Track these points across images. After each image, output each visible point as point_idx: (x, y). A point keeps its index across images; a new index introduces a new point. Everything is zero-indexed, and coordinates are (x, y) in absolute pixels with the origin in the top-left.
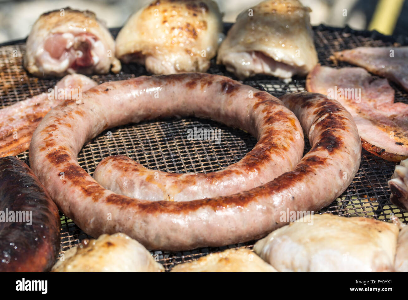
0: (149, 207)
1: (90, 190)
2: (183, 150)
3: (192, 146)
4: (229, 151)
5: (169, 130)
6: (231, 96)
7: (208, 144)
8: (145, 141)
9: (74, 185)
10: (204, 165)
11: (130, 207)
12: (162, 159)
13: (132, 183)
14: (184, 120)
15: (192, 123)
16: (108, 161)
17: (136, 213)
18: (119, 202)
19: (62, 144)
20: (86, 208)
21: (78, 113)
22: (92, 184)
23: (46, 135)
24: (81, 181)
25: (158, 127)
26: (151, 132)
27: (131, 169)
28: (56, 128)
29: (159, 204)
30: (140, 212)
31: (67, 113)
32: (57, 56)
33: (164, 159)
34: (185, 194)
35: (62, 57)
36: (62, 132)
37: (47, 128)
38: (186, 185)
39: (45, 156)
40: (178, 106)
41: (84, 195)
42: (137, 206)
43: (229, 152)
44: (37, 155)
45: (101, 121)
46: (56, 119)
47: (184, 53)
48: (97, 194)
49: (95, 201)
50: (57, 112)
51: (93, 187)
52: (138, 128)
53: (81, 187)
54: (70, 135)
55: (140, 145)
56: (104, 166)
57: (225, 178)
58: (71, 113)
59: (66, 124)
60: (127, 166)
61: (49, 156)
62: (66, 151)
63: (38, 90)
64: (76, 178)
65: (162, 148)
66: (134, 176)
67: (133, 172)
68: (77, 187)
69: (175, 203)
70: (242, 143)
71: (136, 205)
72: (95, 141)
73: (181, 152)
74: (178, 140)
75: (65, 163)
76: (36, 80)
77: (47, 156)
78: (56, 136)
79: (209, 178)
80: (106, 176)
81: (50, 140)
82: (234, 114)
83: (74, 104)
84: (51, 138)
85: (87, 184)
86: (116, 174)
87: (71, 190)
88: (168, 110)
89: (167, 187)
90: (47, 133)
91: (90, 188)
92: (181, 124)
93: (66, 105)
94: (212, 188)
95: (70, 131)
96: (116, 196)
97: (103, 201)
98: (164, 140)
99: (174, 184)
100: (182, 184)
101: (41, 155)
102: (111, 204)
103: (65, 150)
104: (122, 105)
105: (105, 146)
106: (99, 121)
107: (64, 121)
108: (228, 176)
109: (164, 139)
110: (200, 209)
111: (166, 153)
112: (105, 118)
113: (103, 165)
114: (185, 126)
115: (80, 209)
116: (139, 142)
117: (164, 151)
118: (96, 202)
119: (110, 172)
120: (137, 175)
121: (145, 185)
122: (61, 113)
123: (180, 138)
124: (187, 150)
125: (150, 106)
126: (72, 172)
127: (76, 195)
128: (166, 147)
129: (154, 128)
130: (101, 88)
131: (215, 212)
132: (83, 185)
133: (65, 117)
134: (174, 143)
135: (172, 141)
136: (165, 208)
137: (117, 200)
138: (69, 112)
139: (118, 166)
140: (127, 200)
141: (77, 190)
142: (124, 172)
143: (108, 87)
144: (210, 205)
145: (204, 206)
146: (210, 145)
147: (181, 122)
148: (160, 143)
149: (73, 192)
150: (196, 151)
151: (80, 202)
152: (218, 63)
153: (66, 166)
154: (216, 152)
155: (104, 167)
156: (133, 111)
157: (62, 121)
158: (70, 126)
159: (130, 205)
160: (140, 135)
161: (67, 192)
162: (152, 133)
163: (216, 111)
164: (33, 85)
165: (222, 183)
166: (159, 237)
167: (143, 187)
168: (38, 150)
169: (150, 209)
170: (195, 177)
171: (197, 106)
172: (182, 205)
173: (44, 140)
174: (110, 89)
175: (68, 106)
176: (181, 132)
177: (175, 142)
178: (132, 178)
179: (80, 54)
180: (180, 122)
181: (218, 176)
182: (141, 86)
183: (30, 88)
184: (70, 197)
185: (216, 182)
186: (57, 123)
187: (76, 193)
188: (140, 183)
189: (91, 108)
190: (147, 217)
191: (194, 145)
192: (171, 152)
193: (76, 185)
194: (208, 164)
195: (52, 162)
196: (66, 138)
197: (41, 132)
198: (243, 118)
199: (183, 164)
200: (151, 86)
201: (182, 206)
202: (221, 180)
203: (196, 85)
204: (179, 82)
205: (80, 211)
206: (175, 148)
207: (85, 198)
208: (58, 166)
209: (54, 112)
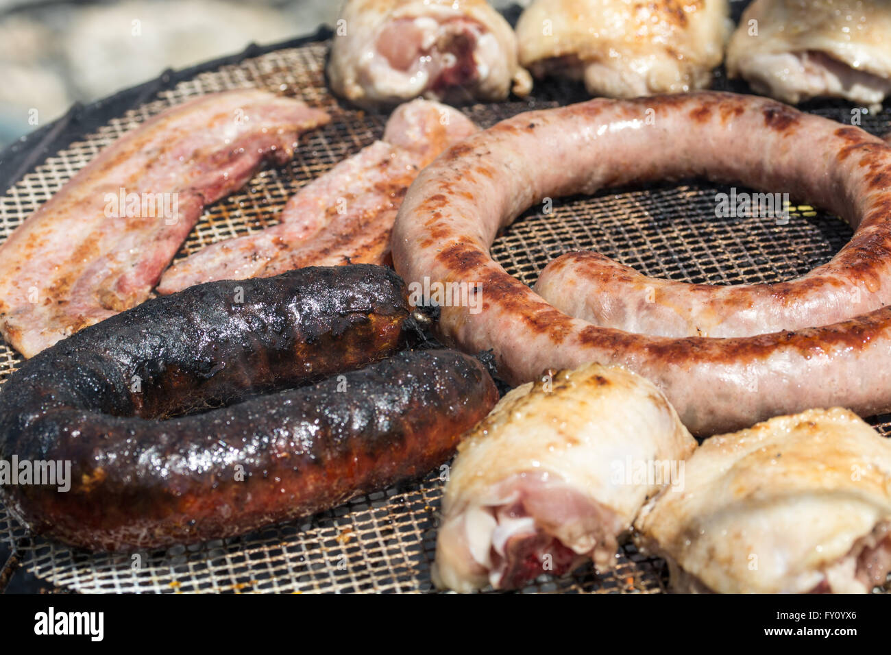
0: (671, 352)
1: (542, 321)
2: (697, 246)
3: (711, 238)
4: (790, 245)
5: (657, 208)
6: (787, 135)
7: (743, 234)
8: (614, 230)
9: (507, 311)
10: (746, 273)
11: (631, 352)
12: (657, 264)
13: (621, 305)
14: (685, 188)
15: (701, 193)
16: (565, 262)
17: (645, 363)
18: (607, 343)
19: (465, 232)
20: (538, 358)
21: (482, 170)
22: (542, 307)
23: (427, 217)
24: (519, 302)
25: (631, 203)
26: (620, 212)
27: (616, 277)
28: (446, 202)
29: (689, 345)
30: (654, 361)
31: (461, 173)
32: (402, 65)
33: (661, 264)
34: (731, 327)
35: (414, 67)
36: (458, 210)
37: (426, 202)
38: (733, 309)
39: (434, 257)
40: (673, 158)
41: (530, 330)
42: (646, 350)
43: (789, 248)
44: (415, 256)
45: (524, 189)
46: (441, 184)
47: (663, 56)
48: (558, 328)
49: (556, 343)
50: (440, 170)
51: (547, 314)
52: (593, 206)
53: (523, 314)
54: (474, 214)
55: (605, 238)
56: (558, 272)
57: (811, 293)
58: (469, 172)
59: (462, 194)
60: (606, 271)
61: (444, 256)
62: (474, 245)
63: (369, 134)
64: (509, 296)
65: (652, 242)
66: (623, 290)
67: (620, 283)
68: (514, 315)
69: (722, 342)
70: (813, 230)
71: (643, 348)
72: (510, 231)
73: (693, 250)
74: (681, 227)
75: (480, 269)
76: (360, 115)
77: (438, 256)
78: (448, 216)
79: (779, 293)
80: (564, 291)
81: (439, 226)
82: (794, 172)
83: (472, 154)
84: (439, 221)
85: (534, 309)
86: (586, 287)
87: (502, 322)
88: (654, 166)
89: (694, 313)
90: (430, 211)
91: (541, 315)
92: (680, 196)
93: (456, 157)
94: (787, 313)
95: (472, 207)
96: (598, 330)
97: (574, 341)
98: (652, 228)
99: (708, 307)
100: (726, 307)
101: (425, 256)
102: (591, 346)
103: (472, 242)
104: (563, 156)
105: (534, 241)
106: (521, 188)
107: (458, 187)
108: (817, 290)
109: (651, 224)
110: (776, 352)
111: (662, 251)
112: (531, 183)
113: (556, 269)
114: (687, 199)
115: (524, 360)
116: (601, 232)
117: (657, 248)
118: (559, 344)
119: (572, 282)
120: (630, 288)
121: (648, 308)
122: (450, 173)
123: (684, 223)
124: (703, 245)
125: (618, 157)
126: (497, 286)
127: (513, 332)
128: (660, 240)
129: (625, 203)
130: (518, 122)
131: (805, 360)
132: (525, 311)
133: (459, 179)
134: (673, 232)
135: (670, 229)
136: (703, 352)
137: (603, 338)
138: (465, 170)
139: (588, 272)
140: (623, 338)
141: (515, 322)
142: (603, 284)
143: (534, 121)
144: (794, 344)
145: (783, 348)
146: (749, 235)
147: (679, 192)
148: (646, 232)
149: (507, 325)
150: (723, 247)
151: (524, 346)
152: (730, 75)
153: (483, 275)
154: (764, 247)
155: (558, 275)
156: (584, 169)
157: (454, 189)
158: (470, 197)
159: (631, 347)
160: (601, 218)
161: (494, 326)
162: (624, 214)
163: (753, 166)
164: (356, 124)
165: (807, 305)
166: (694, 411)
167: (645, 312)
168: (416, 246)
169: (672, 354)
170: (750, 293)
171: (714, 158)
172: (736, 344)
173: (426, 225)
174: (538, 125)
175: (460, 159)
176: (683, 211)
177: (676, 230)
178: (620, 296)
179: (451, 60)
180: (675, 191)
181: (797, 289)
182: (598, 119)
183: (350, 131)
184: (501, 336)
185: (793, 302)
186: (444, 192)
187: (514, 327)
188: (637, 306)
189: (505, 160)
190: (668, 370)
191: (715, 235)
192: (672, 250)
193: (511, 311)
194: (753, 272)
195: (451, 267)
196: (467, 221)
197: (415, 210)
198: (813, 179)
199: (703, 272)
200: (618, 118)
201: (736, 347)
202: (804, 297)
203: (711, 115)
204: (675, 109)
205: (526, 364)
206: (678, 241)
207: (534, 337)
208: (467, 276)
209: (434, 172)
